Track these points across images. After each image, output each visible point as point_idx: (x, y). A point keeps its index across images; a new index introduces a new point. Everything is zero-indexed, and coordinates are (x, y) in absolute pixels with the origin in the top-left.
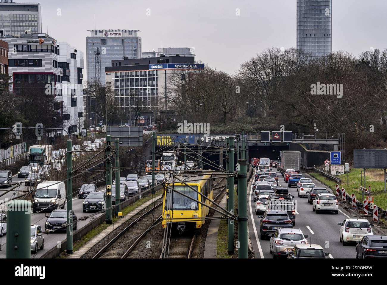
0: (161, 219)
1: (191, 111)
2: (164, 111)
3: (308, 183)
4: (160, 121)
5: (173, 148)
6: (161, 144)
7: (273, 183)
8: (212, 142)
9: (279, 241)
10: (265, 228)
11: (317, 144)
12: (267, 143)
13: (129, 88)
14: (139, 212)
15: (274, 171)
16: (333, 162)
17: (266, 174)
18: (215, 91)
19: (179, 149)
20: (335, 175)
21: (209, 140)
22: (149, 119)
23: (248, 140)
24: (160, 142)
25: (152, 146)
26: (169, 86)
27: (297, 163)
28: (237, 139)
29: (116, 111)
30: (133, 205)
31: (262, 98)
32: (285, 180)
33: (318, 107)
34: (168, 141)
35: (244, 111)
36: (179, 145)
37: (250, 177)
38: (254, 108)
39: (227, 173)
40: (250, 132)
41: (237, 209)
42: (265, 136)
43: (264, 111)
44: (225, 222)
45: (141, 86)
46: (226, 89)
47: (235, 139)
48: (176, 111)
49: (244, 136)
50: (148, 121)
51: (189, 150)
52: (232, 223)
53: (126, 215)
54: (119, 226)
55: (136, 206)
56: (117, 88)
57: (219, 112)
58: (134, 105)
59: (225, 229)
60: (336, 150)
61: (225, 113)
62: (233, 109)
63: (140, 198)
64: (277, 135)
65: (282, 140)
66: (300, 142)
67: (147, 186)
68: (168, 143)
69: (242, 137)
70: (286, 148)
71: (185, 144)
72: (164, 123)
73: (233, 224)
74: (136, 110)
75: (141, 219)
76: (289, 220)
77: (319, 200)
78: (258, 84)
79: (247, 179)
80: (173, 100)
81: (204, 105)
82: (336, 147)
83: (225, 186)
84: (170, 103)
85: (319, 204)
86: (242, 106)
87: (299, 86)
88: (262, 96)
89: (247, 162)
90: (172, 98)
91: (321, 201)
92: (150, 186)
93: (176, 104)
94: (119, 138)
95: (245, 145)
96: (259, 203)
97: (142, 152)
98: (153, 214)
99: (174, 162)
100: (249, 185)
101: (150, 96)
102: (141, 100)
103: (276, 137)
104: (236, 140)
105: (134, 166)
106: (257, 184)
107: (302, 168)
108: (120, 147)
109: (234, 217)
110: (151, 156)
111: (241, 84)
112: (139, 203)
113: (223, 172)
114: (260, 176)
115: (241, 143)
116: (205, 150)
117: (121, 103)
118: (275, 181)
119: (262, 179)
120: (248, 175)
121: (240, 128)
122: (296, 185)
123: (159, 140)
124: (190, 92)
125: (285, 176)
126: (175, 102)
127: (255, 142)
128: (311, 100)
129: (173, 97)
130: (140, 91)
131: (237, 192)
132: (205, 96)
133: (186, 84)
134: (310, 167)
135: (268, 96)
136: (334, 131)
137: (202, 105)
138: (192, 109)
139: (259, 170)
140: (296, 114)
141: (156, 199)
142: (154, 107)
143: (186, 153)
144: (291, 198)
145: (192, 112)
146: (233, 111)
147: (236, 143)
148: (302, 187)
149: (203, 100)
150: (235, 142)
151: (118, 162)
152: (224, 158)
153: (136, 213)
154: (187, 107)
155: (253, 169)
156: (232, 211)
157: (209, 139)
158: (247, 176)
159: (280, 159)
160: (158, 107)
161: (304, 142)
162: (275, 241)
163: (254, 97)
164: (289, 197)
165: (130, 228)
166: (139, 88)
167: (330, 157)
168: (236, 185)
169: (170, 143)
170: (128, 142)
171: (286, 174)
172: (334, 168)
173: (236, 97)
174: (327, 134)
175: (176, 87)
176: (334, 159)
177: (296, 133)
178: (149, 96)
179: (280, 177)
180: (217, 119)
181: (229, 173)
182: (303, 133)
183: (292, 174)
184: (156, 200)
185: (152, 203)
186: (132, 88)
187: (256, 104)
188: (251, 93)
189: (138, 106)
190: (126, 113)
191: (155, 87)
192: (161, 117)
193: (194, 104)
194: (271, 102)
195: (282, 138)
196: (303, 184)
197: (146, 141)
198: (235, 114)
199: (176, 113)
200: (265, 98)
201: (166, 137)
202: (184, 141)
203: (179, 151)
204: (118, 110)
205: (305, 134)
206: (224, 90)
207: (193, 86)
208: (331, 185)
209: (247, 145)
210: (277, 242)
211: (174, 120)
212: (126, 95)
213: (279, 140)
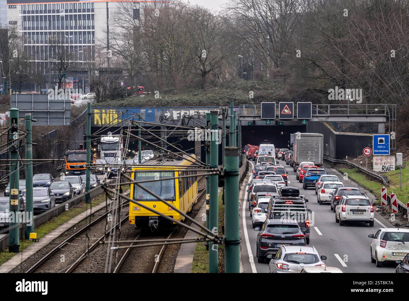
0: (101, 242)
1: (148, 69)
2: (106, 69)
3: (332, 182)
4: (100, 86)
5: (120, 129)
6: (100, 123)
7: (279, 183)
8: (183, 120)
9: (283, 264)
10: (265, 245)
11: (352, 122)
12: (271, 121)
13: (48, 31)
14: (64, 233)
15: (282, 165)
16: (377, 151)
17: (268, 169)
18: (188, 38)
19: (129, 130)
20: (381, 173)
21: (178, 117)
22: (80, 81)
23: (241, 117)
24: (99, 119)
25: (85, 126)
26: (114, 28)
27: (317, 153)
28: (223, 114)
29: (26, 69)
30: (54, 222)
31: (263, 48)
32: (298, 179)
33: (353, 63)
34: (111, 118)
35: (235, 70)
36: (130, 124)
37: (245, 175)
38: (251, 64)
39: (208, 168)
40: (243, 103)
41: (223, 227)
42: (268, 110)
43: (266, 71)
44: (205, 247)
45: (67, 28)
46: (205, 34)
47: (220, 115)
48: (125, 70)
49: (234, 110)
50: (80, 84)
51: (146, 132)
52: (214, 248)
53: (43, 237)
54: (32, 256)
55: (59, 222)
56: (27, 31)
57: (193, 71)
58: (55, 58)
59: (203, 258)
60: (382, 132)
61: (204, 73)
62: (216, 66)
63: (66, 210)
64: (286, 108)
65: (295, 117)
66: (324, 119)
67: (68, 194)
68: (111, 120)
69: (232, 111)
70: (302, 129)
71: (140, 124)
72: (105, 89)
73: (217, 250)
74: (60, 67)
75: (66, 244)
76: (301, 233)
77: (345, 204)
78: (257, 26)
79: (239, 178)
80: (119, 51)
81: (170, 60)
82: (381, 128)
83: (203, 190)
84: (115, 56)
85: (345, 211)
86: (231, 62)
87: (323, 29)
88: (263, 46)
89: (240, 152)
90: (117, 49)
91: (348, 207)
92: (73, 194)
93: (125, 58)
94: (31, 112)
95: (236, 125)
96: (258, 211)
97: (69, 136)
98: (88, 236)
99: (119, 153)
100: (242, 188)
101: (82, 45)
102: (67, 51)
103: (286, 111)
104: (221, 117)
105: (57, 158)
106: (254, 184)
107: (326, 161)
108: (33, 127)
109: (218, 238)
110: (84, 141)
111: (229, 25)
112: (64, 218)
113: (201, 166)
114: (259, 172)
115: (230, 121)
116: (172, 132)
117: (34, 56)
118: (282, 180)
119: (263, 176)
120: (241, 171)
121: (227, 98)
122: (315, 186)
123: (97, 117)
124: (147, 39)
125: (298, 172)
126: (123, 55)
127: (252, 119)
128: (342, 52)
129: (120, 46)
130: (65, 36)
131: (223, 200)
132: (171, 45)
133: (140, 26)
134: (340, 159)
135: (273, 46)
136: (379, 101)
137: (166, 60)
138: (150, 65)
139: (258, 164)
140: (317, 74)
141: (93, 211)
142: (88, 63)
143: (142, 137)
144: (304, 202)
145: (151, 71)
146: (216, 69)
147: (222, 122)
148: (322, 188)
149: (169, 52)
150: (220, 119)
151: (30, 152)
152: (203, 145)
153: (60, 234)
154: (143, 62)
155: (248, 163)
156: (216, 230)
157: (179, 115)
158: (239, 173)
159: (292, 146)
160: (95, 63)
161: (330, 120)
162: (277, 265)
163: (251, 47)
164: (300, 200)
165: (50, 258)
166: (64, 31)
167: (371, 143)
168: (222, 188)
169: (116, 121)
170: (45, 120)
171: (300, 169)
172: (379, 161)
173: (222, 48)
174: (367, 106)
175: (124, 31)
176: (379, 147)
177: (317, 105)
178: (80, 45)
179: (290, 174)
180: (192, 82)
181: (211, 168)
182: (329, 105)
183: (310, 169)
184: (92, 213)
185: (86, 218)
186: (52, 31)
187: (253, 59)
188: (246, 40)
189: (61, 61)
190: (42, 72)
191: (91, 30)
192: (101, 79)
193: (154, 58)
194: (278, 55)
195: (295, 113)
196: (325, 183)
197: (75, 117)
198: (220, 74)
199: (125, 73)
200: (267, 48)
201: (108, 111)
202: (138, 117)
203: (130, 133)
204: (30, 66)
205: (331, 107)
206: (202, 35)
207: (152, 29)
208: (374, 189)
209: (238, 124)
210: (279, 265)
211: (122, 84)
212: (42, 42)
213: (290, 116)
